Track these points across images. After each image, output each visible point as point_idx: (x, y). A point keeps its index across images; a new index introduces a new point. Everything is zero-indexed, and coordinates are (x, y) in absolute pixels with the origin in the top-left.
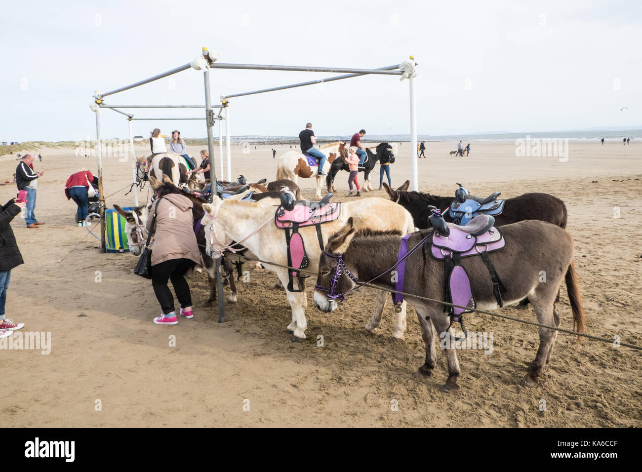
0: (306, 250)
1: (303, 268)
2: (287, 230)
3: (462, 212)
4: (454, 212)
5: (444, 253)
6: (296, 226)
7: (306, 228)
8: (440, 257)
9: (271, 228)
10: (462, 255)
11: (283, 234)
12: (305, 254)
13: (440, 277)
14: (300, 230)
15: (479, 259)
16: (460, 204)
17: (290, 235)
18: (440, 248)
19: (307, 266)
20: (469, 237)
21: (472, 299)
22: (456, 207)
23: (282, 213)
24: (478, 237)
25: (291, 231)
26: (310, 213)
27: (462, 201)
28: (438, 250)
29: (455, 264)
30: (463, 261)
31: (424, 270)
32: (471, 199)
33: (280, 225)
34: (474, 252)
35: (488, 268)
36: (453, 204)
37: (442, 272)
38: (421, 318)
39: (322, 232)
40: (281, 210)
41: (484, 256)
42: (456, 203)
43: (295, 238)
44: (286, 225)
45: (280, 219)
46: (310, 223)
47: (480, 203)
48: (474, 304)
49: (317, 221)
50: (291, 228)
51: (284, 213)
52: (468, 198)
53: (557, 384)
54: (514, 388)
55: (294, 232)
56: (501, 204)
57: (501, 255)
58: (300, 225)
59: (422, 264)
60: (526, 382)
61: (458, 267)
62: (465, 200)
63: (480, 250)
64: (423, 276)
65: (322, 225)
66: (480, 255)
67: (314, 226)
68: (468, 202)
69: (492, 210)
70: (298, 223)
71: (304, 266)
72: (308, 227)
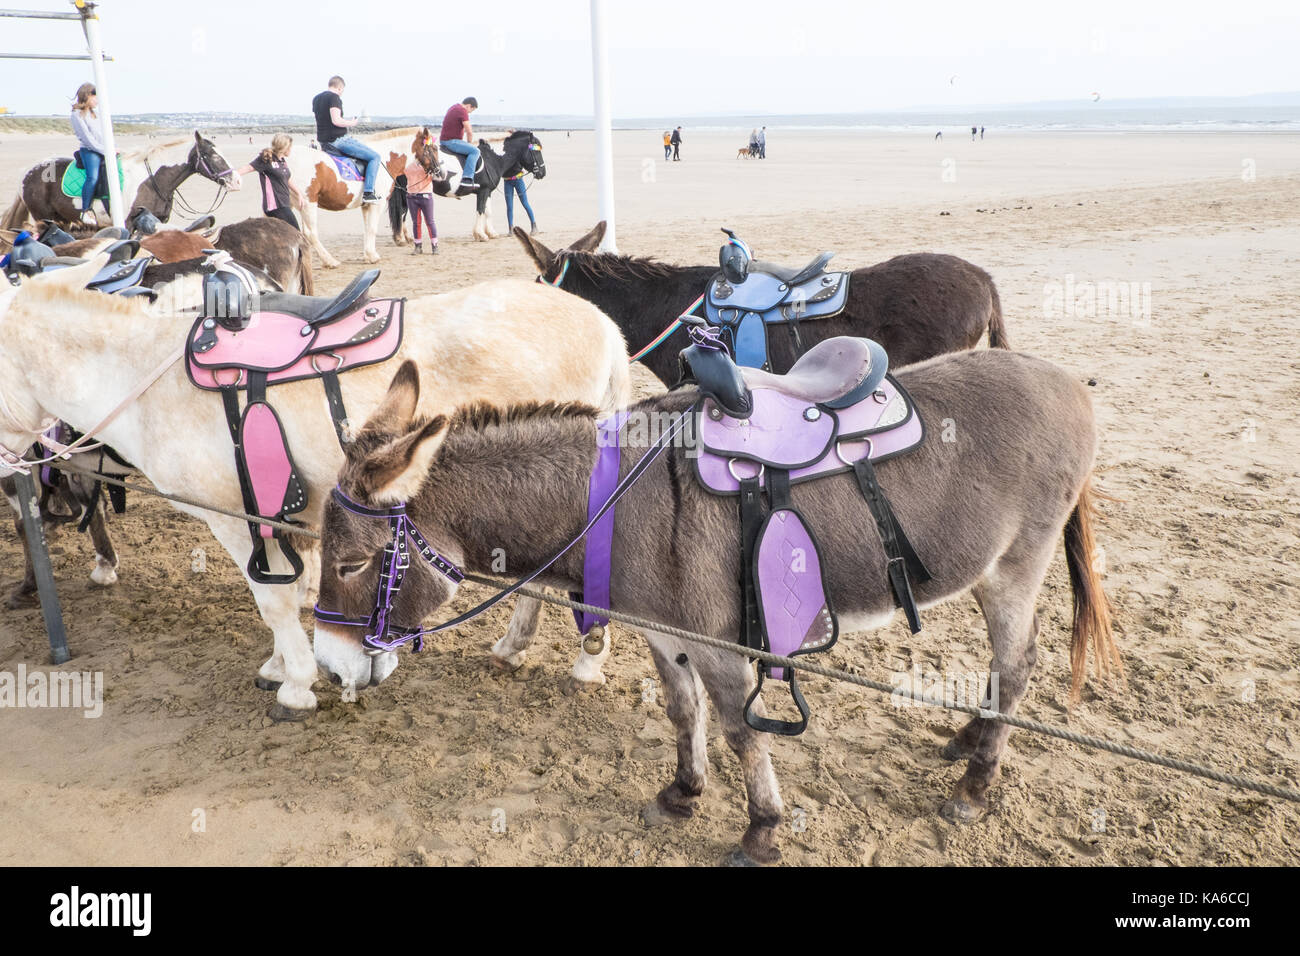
0: (297, 455)
1: (291, 511)
2: (228, 395)
3: (739, 309)
4: (718, 308)
5: (742, 473)
6: (258, 381)
7: (291, 385)
8: (726, 486)
9: (176, 386)
10: (794, 476)
11: (217, 404)
12: (295, 469)
13: (727, 549)
14: (273, 395)
15: (845, 486)
16: (733, 286)
17: (241, 412)
18: (727, 456)
20: (814, 413)
21: (825, 611)
22: (724, 295)
23: (210, 339)
24: (841, 415)
25: (243, 398)
26: (303, 336)
27: (738, 278)
28: (719, 464)
29: (771, 508)
30: (797, 496)
31: (675, 530)
32: (760, 271)
33: (205, 378)
34: (830, 464)
35: (876, 514)
36: (715, 286)
37: (734, 534)
38: (664, 660)
39: (346, 401)
40: (205, 328)
41: (862, 476)
42: (723, 283)
43: (256, 421)
44: (226, 378)
45: (200, 359)
46: (304, 368)
47: (787, 284)
48: (830, 626)
49: (326, 364)
50: (241, 388)
51: (216, 339)
52: (754, 271)
53: (1032, 798)
54: (926, 828)
55: (251, 401)
56: (839, 284)
57: (910, 467)
58: (271, 377)
59: (669, 511)
60: (957, 809)
61: (782, 514)
62: (746, 275)
63: (850, 454)
64: (674, 551)
65: (342, 377)
66: (850, 471)
67: (319, 382)
68: (753, 279)
69: (824, 300)
70: (265, 372)
71: (293, 506)
72: (297, 384)
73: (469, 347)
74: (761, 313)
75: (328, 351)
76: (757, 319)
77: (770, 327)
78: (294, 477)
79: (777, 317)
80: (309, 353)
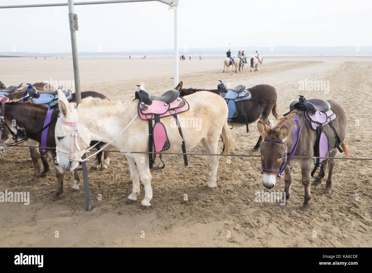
1: (165, 150)
2: (150, 121)
3: (228, 99)
6: (157, 117)
7: (165, 118)
11: (146, 125)
16: (225, 94)
19: (169, 148)
22: (224, 96)
27: (225, 91)
30: (324, 129)
33: (144, 117)
43: (157, 128)
44: (149, 117)
46: (168, 114)
47: (237, 93)
52: (229, 90)
55: (156, 122)
56: (248, 92)
58: (161, 116)
62: (227, 91)
65: (178, 115)
67: (172, 117)
68: (229, 92)
69: (246, 96)
70: (159, 115)
71: (165, 148)
72: (167, 117)
73: (204, 106)
74: (233, 100)
75: (173, 109)
76: (233, 101)
77: (236, 103)
78: (167, 141)
79: (237, 100)
80: (169, 110)
